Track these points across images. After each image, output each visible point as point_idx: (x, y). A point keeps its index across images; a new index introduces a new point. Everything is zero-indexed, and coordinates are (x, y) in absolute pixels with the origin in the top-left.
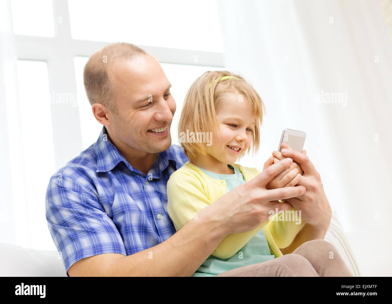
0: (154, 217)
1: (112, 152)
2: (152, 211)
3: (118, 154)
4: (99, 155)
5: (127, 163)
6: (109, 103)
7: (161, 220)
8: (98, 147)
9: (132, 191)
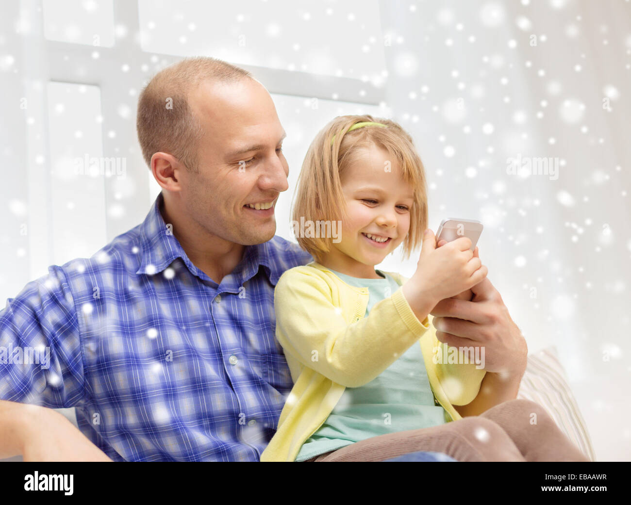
0: (224, 360)
1: (164, 241)
2: (222, 351)
3: (175, 245)
4: (146, 244)
5: (187, 262)
6: (183, 152)
7: (235, 367)
8: (145, 230)
9: (189, 316)
